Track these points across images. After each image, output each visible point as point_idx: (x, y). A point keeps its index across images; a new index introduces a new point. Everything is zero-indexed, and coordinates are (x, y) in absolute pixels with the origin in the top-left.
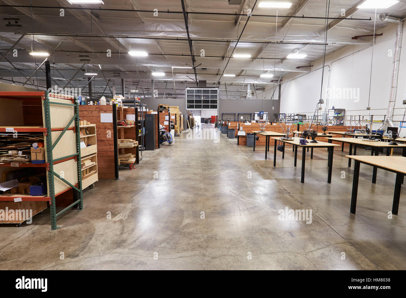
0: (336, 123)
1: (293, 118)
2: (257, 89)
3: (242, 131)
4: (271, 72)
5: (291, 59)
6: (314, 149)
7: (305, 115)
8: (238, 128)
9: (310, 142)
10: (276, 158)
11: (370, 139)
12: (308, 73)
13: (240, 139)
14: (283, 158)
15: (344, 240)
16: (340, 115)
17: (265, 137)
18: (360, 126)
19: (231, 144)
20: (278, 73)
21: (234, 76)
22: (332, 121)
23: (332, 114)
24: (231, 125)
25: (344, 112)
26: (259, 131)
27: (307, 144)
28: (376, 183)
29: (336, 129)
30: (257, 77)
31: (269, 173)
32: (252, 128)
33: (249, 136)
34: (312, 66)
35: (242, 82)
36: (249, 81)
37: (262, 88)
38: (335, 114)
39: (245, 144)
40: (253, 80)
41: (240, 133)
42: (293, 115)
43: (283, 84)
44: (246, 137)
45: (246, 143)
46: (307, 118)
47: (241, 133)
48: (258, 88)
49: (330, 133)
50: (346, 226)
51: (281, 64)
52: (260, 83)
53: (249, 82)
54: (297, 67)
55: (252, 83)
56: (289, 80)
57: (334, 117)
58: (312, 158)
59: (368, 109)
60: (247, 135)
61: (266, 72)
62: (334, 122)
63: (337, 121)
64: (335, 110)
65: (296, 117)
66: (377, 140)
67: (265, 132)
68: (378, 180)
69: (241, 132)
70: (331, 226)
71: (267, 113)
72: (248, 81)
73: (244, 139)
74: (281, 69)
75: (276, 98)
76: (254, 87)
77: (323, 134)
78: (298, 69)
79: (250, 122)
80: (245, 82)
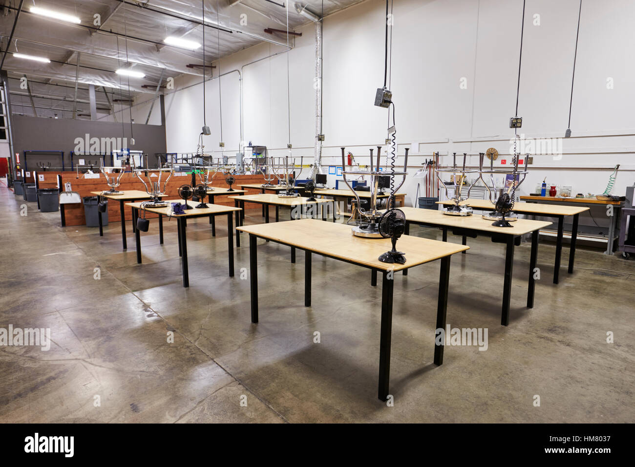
0: (255, 171)
1: (191, 162)
2: (116, 101)
3: (70, 192)
4: (140, 67)
5: (171, 46)
6: (217, 218)
7: (211, 157)
8: (58, 187)
9: (196, 207)
10: (141, 245)
11: (288, 194)
12: (209, 80)
13: (66, 211)
14: (162, 242)
15: (230, 378)
16: (260, 157)
17: (119, 202)
18: (273, 173)
19: (47, 225)
20: (154, 71)
21: (46, 61)
22: (251, 167)
23: (249, 155)
24: (45, 179)
25: (265, 151)
26: (106, 192)
27: (186, 211)
28: (296, 262)
29: (254, 181)
30: (109, 73)
31: (122, 282)
32: (96, 186)
33: (89, 203)
34: (213, 67)
35: (73, 79)
36: (91, 80)
37: (127, 99)
38: (254, 155)
39: (82, 223)
40: (101, 79)
41: (64, 199)
42: (190, 156)
43: (167, 94)
44: (83, 207)
45: (85, 219)
46: (215, 161)
47: (69, 198)
48: (116, 97)
49: (243, 188)
50: (240, 350)
51: (155, 53)
52: (118, 87)
53: (91, 83)
54: (188, 64)
55: (98, 84)
56: (178, 89)
57: (253, 159)
58: (214, 235)
59: (290, 147)
60: (83, 201)
61: (128, 65)
62: (254, 169)
63: (257, 166)
64: (253, 147)
65: (196, 161)
66: (296, 195)
67: (120, 192)
68: (298, 257)
69: (69, 194)
70: (215, 360)
71: (142, 152)
72: (88, 80)
73: (78, 212)
74: (158, 64)
75: (156, 121)
76: (106, 95)
77: (228, 191)
78: (191, 69)
79: (97, 171)
80: (79, 81)
